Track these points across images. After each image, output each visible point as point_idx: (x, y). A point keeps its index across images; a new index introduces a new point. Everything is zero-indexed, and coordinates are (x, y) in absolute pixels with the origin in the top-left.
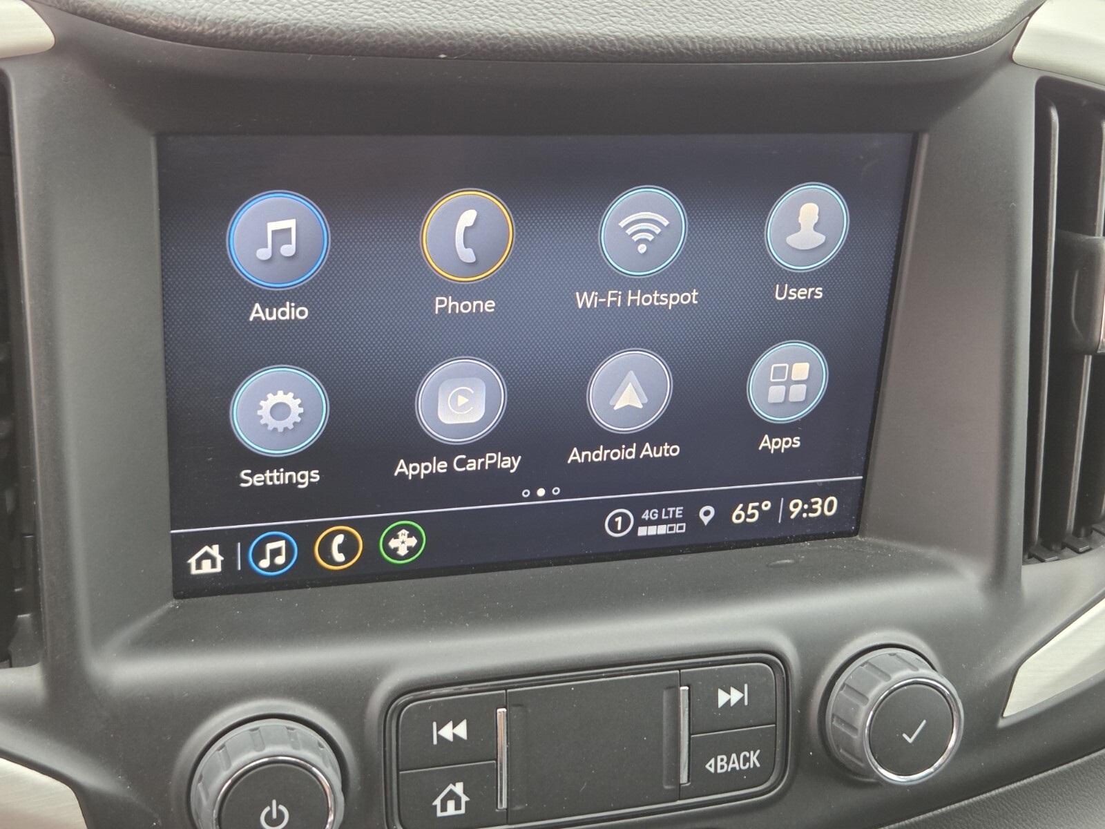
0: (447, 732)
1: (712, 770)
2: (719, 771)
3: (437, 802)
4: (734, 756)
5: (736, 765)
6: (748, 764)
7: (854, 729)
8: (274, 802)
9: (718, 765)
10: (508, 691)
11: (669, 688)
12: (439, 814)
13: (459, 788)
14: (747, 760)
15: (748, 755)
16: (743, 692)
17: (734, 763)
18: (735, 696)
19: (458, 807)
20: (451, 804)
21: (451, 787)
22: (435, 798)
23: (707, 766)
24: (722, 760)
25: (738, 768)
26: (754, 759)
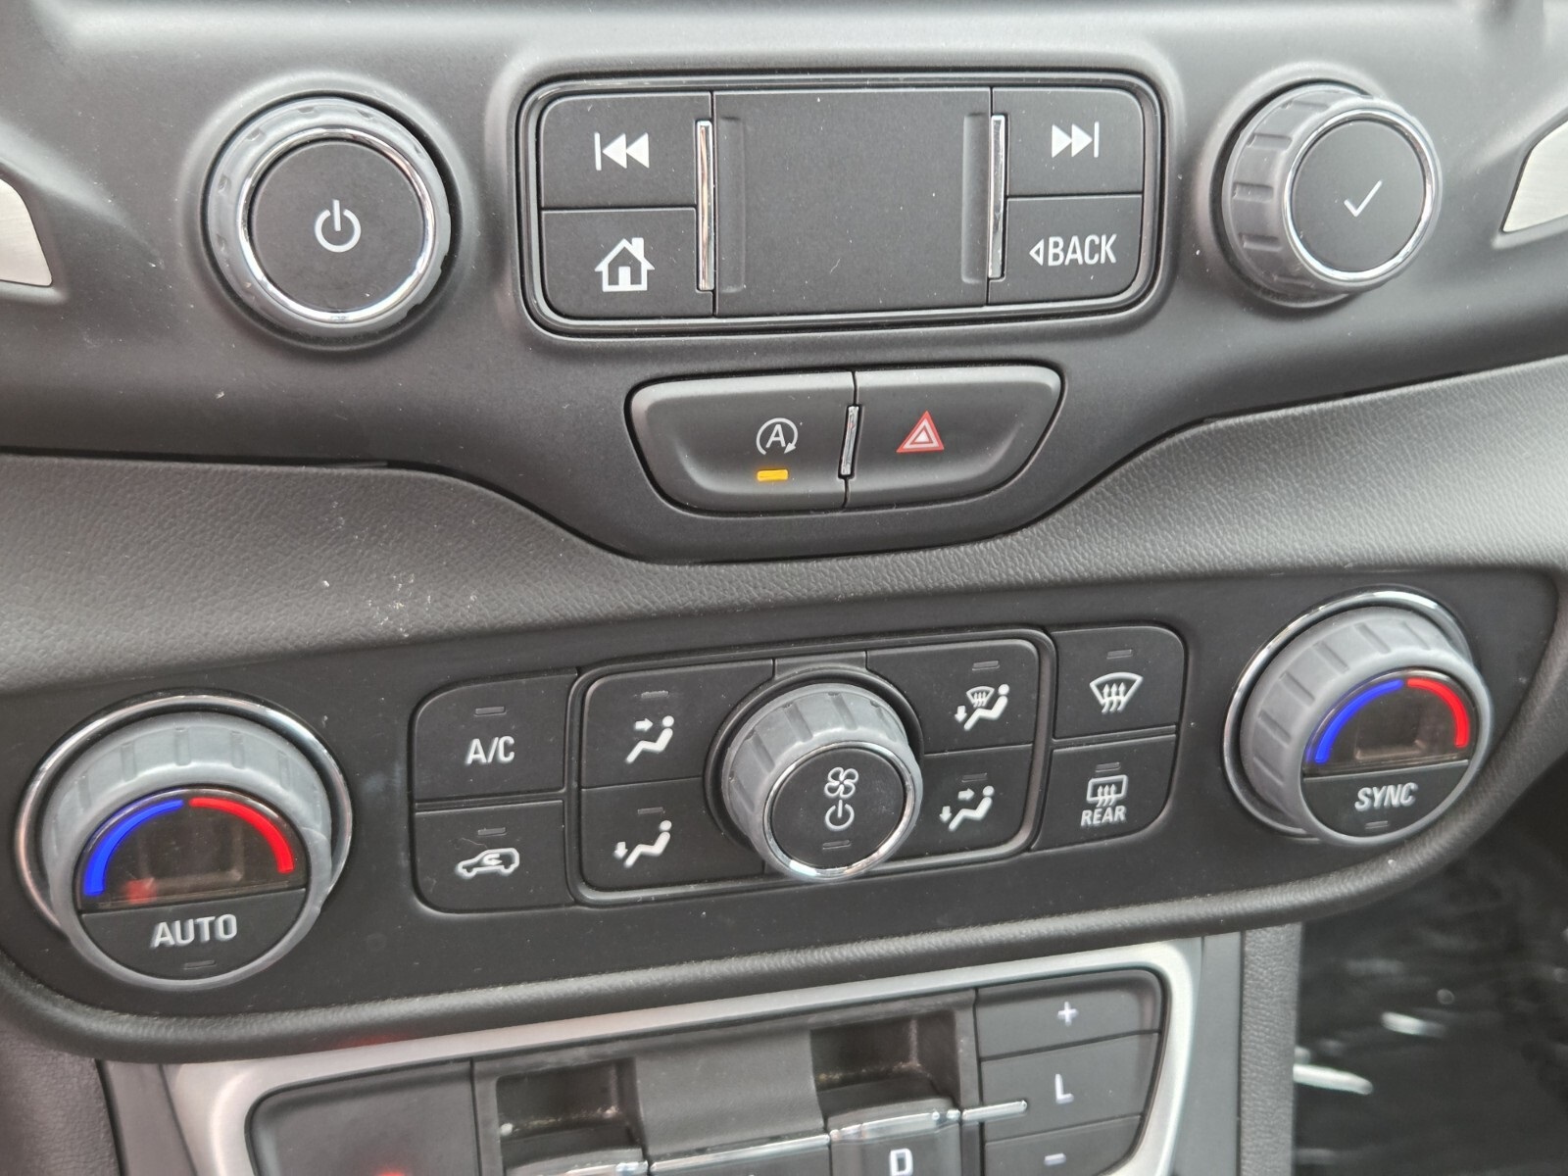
0: (618, 151)
1: (1040, 260)
2: (1051, 263)
3: (603, 267)
4: (1075, 240)
5: (1078, 256)
6: (1096, 257)
7: (1267, 192)
8: (336, 204)
9: (1050, 255)
10: (715, 93)
11: (974, 115)
12: (606, 288)
13: (637, 247)
14: (1095, 249)
15: (1096, 239)
16: (1091, 134)
17: (1074, 252)
18: (1079, 140)
19: (635, 279)
20: (624, 273)
21: (624, 243)
22: (599, 260)
23: (1032, 253)
24: (1056, 245)
25: (1080, 262)
26: (1106, 248)
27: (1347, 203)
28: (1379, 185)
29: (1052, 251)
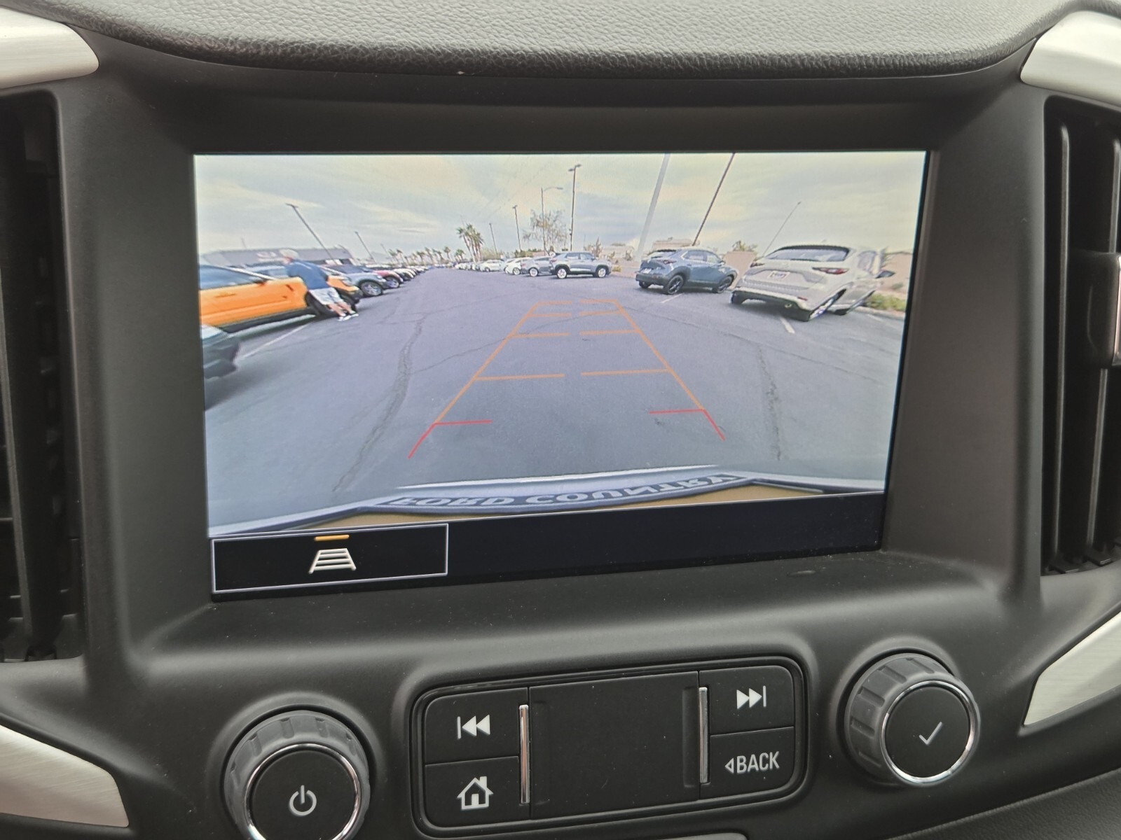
0: (471, 727)
1: (732, 770)
2: (739, 771)
3: (462, 795)
4: (753, 757)
5: (756, 766)
6: (767, 765)
7: (871, 730)
8: (303, 788)
9: (738, 765)
10: (530, 688)
11: (688, 688)
12: (464, 807)
13: (482, 782)
14: (766, 761)
15: (767, 756)
16: (761, 693)
17: (753, 764)
18: (754, 697)
19: (482, 801)
20: (475, 798)
21: (475, 780)
22: (460, 792)
23: (727, 766)
24: (741, 761)
25: (757, 769)
26: (773, 760)
27: (921, 737)
28: (940, 724)
29: (739, 764)
